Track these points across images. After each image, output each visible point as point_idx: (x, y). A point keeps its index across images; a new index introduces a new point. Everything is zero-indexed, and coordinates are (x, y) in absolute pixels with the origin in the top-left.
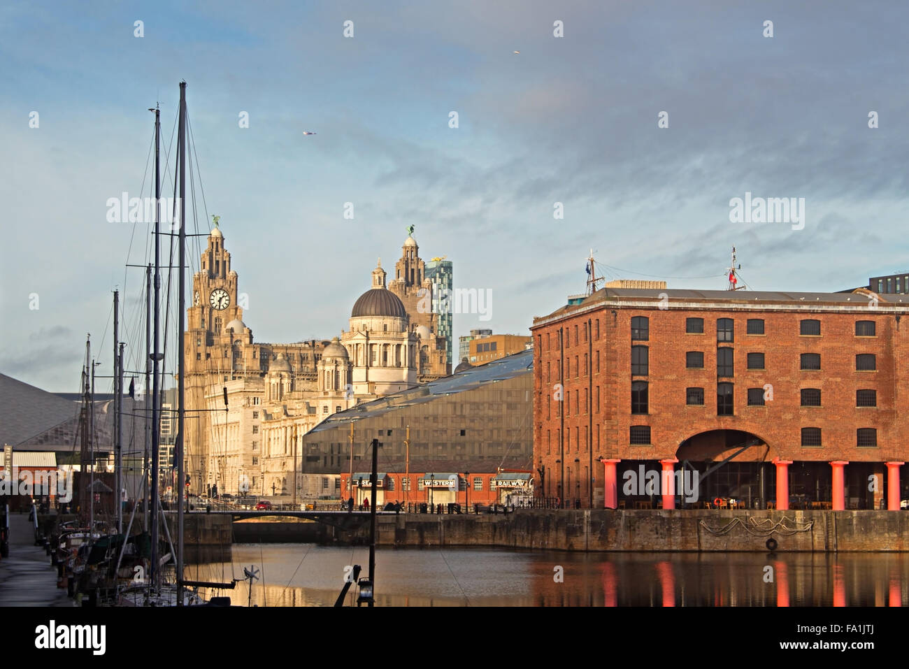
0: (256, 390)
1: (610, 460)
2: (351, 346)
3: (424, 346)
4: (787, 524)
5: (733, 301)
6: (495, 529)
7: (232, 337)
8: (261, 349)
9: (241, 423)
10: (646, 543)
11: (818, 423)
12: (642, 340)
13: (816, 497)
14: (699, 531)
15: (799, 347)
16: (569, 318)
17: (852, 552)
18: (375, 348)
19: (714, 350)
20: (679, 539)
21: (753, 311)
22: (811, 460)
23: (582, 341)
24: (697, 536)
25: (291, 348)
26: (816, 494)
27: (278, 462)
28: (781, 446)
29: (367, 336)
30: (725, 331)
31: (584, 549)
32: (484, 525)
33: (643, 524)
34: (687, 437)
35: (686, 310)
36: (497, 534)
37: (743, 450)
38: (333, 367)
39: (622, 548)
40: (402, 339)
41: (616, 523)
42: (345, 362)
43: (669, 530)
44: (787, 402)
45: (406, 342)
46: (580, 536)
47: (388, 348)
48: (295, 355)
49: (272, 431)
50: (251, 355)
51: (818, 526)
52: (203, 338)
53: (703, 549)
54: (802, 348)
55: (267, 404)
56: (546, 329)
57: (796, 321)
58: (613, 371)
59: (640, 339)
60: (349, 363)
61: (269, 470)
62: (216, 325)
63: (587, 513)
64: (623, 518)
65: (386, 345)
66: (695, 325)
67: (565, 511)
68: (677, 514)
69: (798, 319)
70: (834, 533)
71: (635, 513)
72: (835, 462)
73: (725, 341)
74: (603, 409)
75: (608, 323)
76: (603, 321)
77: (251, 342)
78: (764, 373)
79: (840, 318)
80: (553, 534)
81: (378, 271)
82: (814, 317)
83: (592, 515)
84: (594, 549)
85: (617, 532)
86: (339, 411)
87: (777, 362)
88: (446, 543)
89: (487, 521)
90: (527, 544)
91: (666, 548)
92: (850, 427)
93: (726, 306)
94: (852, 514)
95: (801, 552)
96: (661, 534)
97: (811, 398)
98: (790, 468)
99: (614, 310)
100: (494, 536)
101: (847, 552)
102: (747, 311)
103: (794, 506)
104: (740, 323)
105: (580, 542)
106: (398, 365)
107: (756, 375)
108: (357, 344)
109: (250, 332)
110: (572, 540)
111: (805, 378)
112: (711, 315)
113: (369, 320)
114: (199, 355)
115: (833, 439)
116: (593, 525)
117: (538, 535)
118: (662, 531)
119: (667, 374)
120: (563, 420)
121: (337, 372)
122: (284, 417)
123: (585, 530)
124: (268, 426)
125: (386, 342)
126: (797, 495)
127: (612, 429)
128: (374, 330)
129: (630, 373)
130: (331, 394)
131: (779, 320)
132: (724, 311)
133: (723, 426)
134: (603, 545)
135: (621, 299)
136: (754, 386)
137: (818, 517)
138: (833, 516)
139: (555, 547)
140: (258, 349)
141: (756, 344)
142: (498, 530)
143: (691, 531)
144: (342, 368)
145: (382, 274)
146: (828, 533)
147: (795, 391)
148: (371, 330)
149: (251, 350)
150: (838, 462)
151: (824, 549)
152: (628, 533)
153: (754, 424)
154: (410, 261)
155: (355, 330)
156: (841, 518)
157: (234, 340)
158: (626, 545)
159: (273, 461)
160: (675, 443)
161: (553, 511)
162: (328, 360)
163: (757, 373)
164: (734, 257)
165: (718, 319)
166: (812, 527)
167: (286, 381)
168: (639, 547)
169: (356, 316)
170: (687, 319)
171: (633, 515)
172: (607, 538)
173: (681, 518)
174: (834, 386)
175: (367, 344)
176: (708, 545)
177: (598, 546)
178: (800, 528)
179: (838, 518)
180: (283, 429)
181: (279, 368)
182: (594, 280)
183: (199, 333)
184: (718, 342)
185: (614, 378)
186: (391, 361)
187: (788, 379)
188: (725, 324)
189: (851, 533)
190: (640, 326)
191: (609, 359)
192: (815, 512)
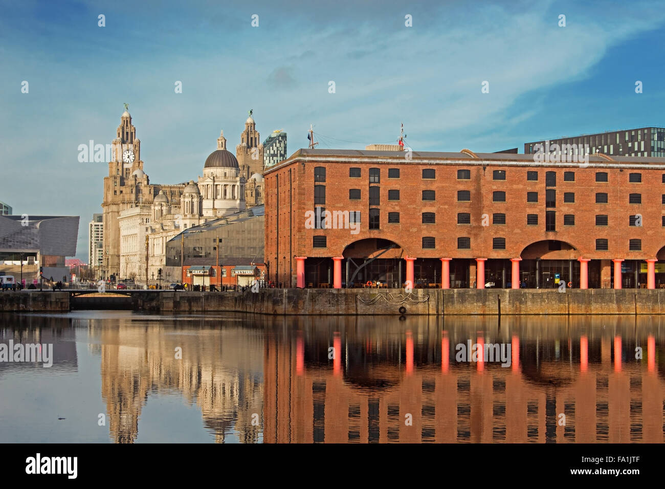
0: (148, 214)
1: (300, 258)
2: (203, 186)
3: (258, 186)
4: (412, 297)
5: (379, 157)
6: (236, 301)
7: (136, 180)
8: (155, 188)
9: (138, 235)
10: (322, 310)
11: (433, 234)
12: (322, 182)
13: (434, 281)
14: (356, 302)
15: (422, 186)
16: (281, 168)
17: (453, 315)
18: (219, 188)
19: (368, 188)
20: (344, 307)
21: (392, 164)
22: (428, 257)
23: (287, 183)
24: (355, 305)
25: (174, 187)
26: (434, 278)
27: (159, 259)
28: (409, 249)
29: (214, 180)
30: (374, 176)
31: (283, 313)
32: (229, 298)
33: (321, 298)
34: (349, 243)
35: (349, 162)
36: (237, 304)
37: (386, 251)
38: (190, 199)
39: (307, 313)
40: (236, 182)
41: (304, 297)
42: (197, 196)
43: (337, 301)
44: (413, 221)
45: (238, 184)
46: (281, 305)
47: (227, 187)
48: (176, 192)
49: (156, 239)
50: (148, 192)
51: (432, 299)
52: (118, 181)
53: (359, 313)
54: (423, 187)
55: (153, 222)
56: (270, 175)
57: (419, 170)
58: (302, 201)
59: (320, 181)
60: (200, 197)
61: (154, 264)
62: (126, 173)
63: (285, 291)
64: (308, 294)
65: (225, 185)
66: (355, 172)
67: (273, 290)
68: (343, 291)
69: (420, 169)
70: (442, 303)
71: (316, 291)
72: (443, 259)
73: (374, 182)
74: (297, 225)
75: (299, 171)
76: (296, 169)
77: (148, 184)
78: (398, 202)
79: (448, 168)
80: (266, 304)
81: (221, 138)
82: (431, 167)
83: (289, 292)
84: (289, 313)
85: (304, 303)
86: (194, 227)
87: (407, 195)
88: (206, 310)
89: (232, 296)
90: (252, 311)
91: (335, 313)
92: (453, 236)
93: (375, 160)
94: (453, 291)
95: (421, 315)
96: (332, 304)
97: (429, 218)
98: (415, 262)
99: (303, 163)
100: (235, 305)
101: (450, 315)
102: (388, 164)
103: (417, 286)
104: (384, 171)
105: (280, 309)
106: (234, 198)
107: (394, 204)
108: (207, 185)
109: (148, 177)
110: (276, 308)
111: (425, 206)
112: (365, 166)
113: (215, 170)
114: (115, 192)
115: (442, 244)
116: (290, 299)
117: (258, 304)
118: (333, 302)
119: (337, 203)
120: (278, 232)
121: (192, 203)
122: (162, 231)
123: (284, 302)
124: (153, 236)
125: (226, 183)
126: (422, 279)
127: (302, 238)
128: (218, 175)
129: (314, 203)
130: (188, 216)
131: (409, 169)
132: (373, 163)
133: (372, 236)
134: (295, 310)
135: (308, 156)
136: (393, 211)
137: (432, 293)
138: (442, 293)
139: (266, 312)
140: (153, 188)
141: (394, 184)
142: (238, 301)
143: (351, 302)
144: (195, 200)
145: (223, 141)
146: (438, 303)
147: (419, 214)
148: (216, 176)
149: (149, 189)
150: (445, 259)
151: (436, 313)
152: (311, 303)
153: (392, 235)
154: (250, 132)
155: (207, 176)
156: (447, 293)
157: (137, 182)
158: (310, 311)
159: (156, 258)
160: (342, 247)
161: (266, 290)
162: (187, 194)
163: (394, 202)
164: (402, 130)
165: (370, 169)
166: (428, 299)
167: (164, 208)
168: (318, 312)
169: (207, 167)
170: (350, 168)
171: (314, 292)
172: (298, 306)
173: (345, 294)
174: (443, 211)
175: (214, 185)
176: (362, 311)
177: (292, 311)
178: (421, 300)
179: (444, 293)
180: (161, 238)
181: (160, 200)
182: (313, 144)
183: (115, 178)
184: (370, 183)
185: (303, 206)
186: (229, 195)
187: (414, 206)
188: (374, 172)
189: (453, 303)
190: (320, 173)
191: (300, 194)
192: (431, 290)
